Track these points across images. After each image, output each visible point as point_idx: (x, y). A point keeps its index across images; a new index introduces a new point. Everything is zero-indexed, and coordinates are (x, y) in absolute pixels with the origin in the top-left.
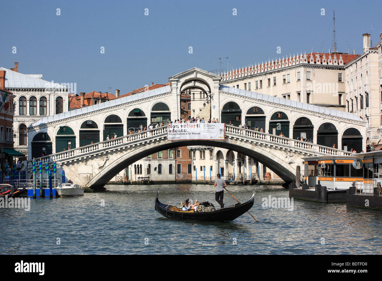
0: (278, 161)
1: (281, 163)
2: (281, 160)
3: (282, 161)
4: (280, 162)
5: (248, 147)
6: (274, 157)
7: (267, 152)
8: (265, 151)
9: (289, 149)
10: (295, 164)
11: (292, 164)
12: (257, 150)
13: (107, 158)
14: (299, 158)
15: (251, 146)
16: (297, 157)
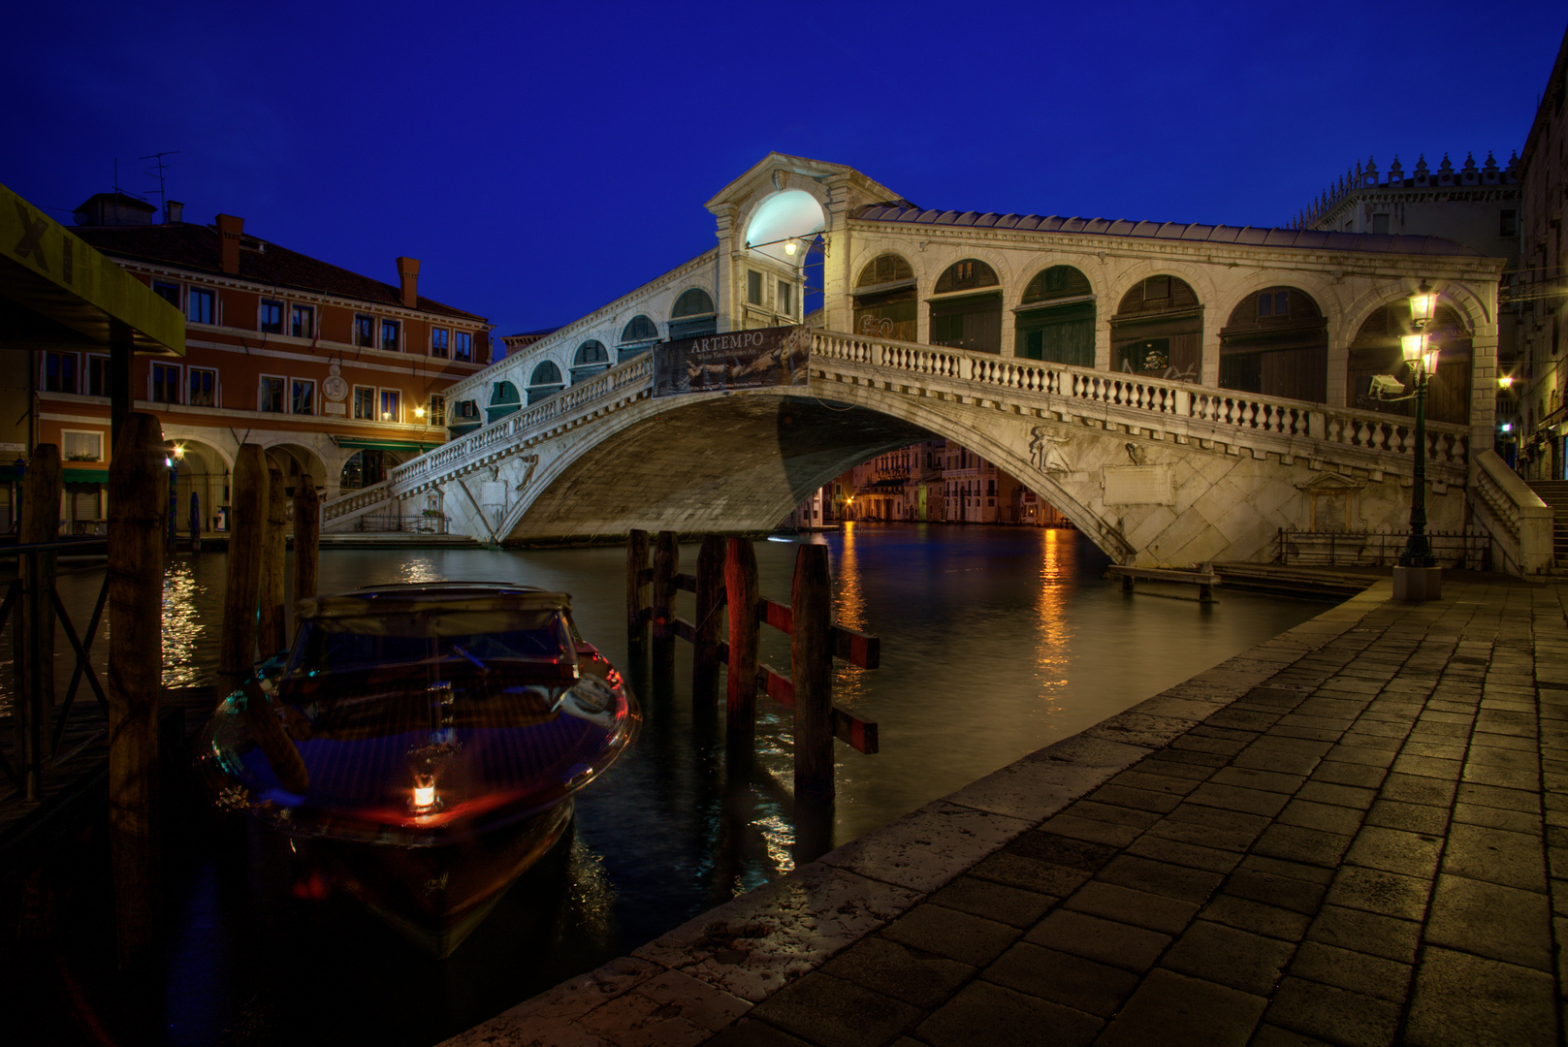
0: (1007, 466)
1: (1018, 472)
2: (1018, 459)
3: (1020, 465)
4: (1011, 468)
5: (893, 409)
6: (991, 448)
7: (963, 429)
8: (956, 423)
9: (1048, 410)
10: (1078, 477)
11: (1066, 477)
12: (926, 422)
13: (532, 461)
14: (1095, 450)
15: (905, 406)
16: (1085, 445)
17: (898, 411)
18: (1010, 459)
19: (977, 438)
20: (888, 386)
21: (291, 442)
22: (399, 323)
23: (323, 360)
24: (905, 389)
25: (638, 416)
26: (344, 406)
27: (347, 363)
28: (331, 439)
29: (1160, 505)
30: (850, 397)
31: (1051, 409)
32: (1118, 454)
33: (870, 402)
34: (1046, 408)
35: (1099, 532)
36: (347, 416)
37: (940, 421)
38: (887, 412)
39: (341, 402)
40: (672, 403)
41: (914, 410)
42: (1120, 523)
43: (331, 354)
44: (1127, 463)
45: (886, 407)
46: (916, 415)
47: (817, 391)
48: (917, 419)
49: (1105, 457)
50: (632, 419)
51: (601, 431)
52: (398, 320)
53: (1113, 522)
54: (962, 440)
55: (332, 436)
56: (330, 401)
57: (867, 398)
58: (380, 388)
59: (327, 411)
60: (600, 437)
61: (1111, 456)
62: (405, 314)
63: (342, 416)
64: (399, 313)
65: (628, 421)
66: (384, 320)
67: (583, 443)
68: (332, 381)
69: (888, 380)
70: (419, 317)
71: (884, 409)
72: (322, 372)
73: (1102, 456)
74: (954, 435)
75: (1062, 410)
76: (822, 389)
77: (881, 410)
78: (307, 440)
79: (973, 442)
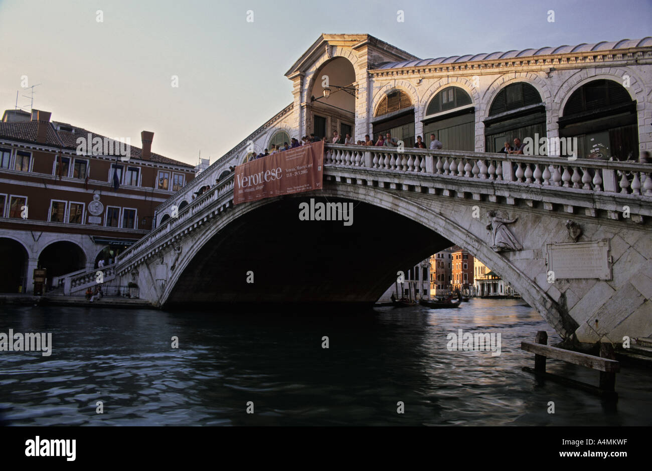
1: (475, 251)
8: (427, 211)
9: (494, 194)
10: (524, 254)
11: (515, 255)
12: (406, 212)
13: (179, 250)
14: (537, 229)
15: (391, 199)
16: (530, 225)
17: (386, 204)
19: (442, 223)
20: (376, 183)
21: (66, 240)
22: (139, 169)
23: (90, 191)
24: (387, 185)
26: (100, 218)
27: (104, 193)
28: (91, 239)
29: (598, 279)
30: (355, 195)
31: (497, 194)
32: (557, 232)
33: (367, 198)
34: (493, 193)
35: (545, 306)
36: (102, 224)
37: (415, 210)
38: (379, 205)
39: (99, 216)
41: (397, 202)
42: (563, 296)
43: (95, 188)
44: (567, 240)
46: (399, 206)
48: (400, 209)
49: (546, 236)
51: (212, 228)
52: (138, 167)
53: (556, 297)
54: (432, 225)
55: (92, 237)
56: (92, 215)
57: (365, 195)
58: (124, 208)
59: (89, 222)
60: (213, 232)
61: (552, 234)
62: (142, 164)
63: (99, 224)
64: (139, 163)
65: (226, 222)
66: (129, 167)
67: (203, 237)
68: (93, 203)
69: (376, 179)
70: (151, 165)
71: (377, 203)
72: (88, 198)
73: (544, 235)
75: (506, 194)
77: (375, 204)
78: (75, 239)
79: (440, 226)
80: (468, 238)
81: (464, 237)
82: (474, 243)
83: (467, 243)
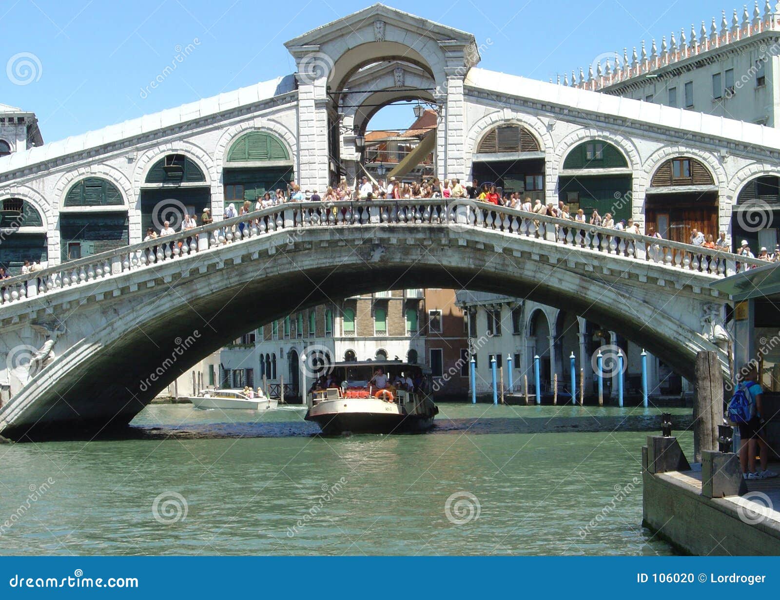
0: (677, 336)
2: (688, 331)
3: (690, 335)
4: (681, 338)
5: (564, 282)
6: (663, 320)
7: (634, 303)
8: (630, 298)
17: (568, 285)
18: (680, 330)
19: (648, 312)
25: (236, 279)
30: (520, 271)
33: (538, 275)
37: (613, 296)
40: (287, 266)
41: (585, 284)
45: (557, 280)
46: (588, 289)
47: (477, 262)
48: (589, 293)
50: (225, 282)
54: (635, 313)
57: (535, 271)
65: (220, 284)
74: (627, 309)
76: (484, 261)
79: (645, 315)
80: (680, 328)
81: (675, 327)
82: (686, 333)
83: (678, 333)
